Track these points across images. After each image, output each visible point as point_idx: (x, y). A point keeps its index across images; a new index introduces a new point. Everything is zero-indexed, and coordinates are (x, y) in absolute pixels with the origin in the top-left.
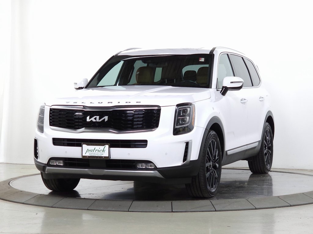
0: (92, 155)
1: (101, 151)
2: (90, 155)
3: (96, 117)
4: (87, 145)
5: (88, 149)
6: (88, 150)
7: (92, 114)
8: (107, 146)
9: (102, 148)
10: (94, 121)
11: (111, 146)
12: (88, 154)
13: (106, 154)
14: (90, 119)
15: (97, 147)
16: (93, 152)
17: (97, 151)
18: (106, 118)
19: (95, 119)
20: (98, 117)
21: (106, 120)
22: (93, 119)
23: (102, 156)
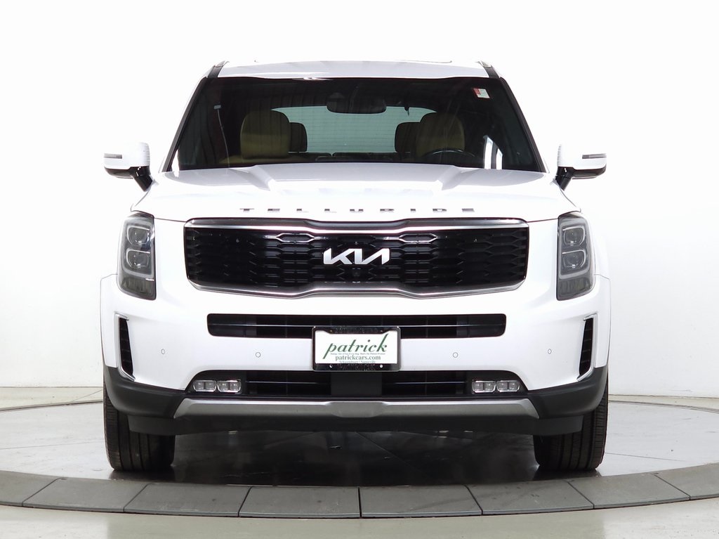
0: (346, 361)
1: (373, 349)
2: (338, 362)
3: (353, 253)
4: (330, 333)
5: (331, 345)
6: (332, 348)
7: (339, 243)
8: (393, 335)
9: (376, 339)
10: (347, 262)
11: (405, 334)
12: (331, 360)
13: (389, 357)
14: (333, 256)
15: (362, 339)
16: (347, 352)
17: (361, 350)
18: (385, 255)
19: (351, 257)
20: (358, 252)
21: (385, 259)
22: (343, 257)
23: (377, 362)
